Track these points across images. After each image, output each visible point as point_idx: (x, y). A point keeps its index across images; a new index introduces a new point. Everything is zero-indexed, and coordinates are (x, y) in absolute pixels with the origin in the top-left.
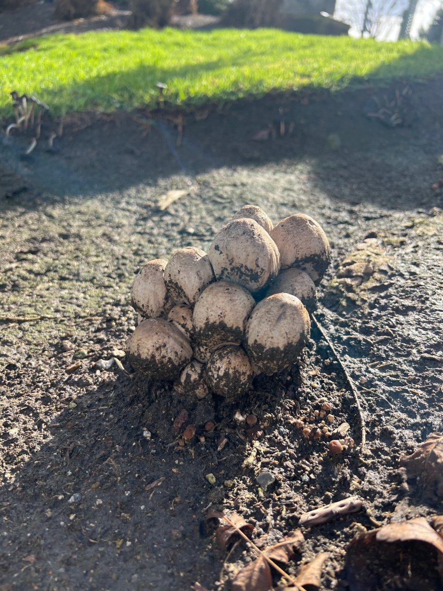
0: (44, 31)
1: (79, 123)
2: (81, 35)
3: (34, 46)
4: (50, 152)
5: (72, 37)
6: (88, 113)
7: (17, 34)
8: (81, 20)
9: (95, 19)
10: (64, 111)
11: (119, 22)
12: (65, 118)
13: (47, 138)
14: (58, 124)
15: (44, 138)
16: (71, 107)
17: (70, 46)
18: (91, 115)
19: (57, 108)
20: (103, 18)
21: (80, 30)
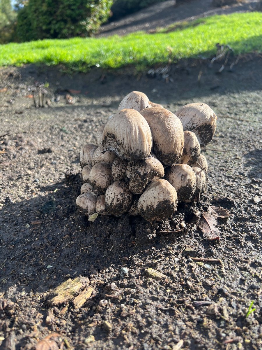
0: (205, 13)
1: (246, 58)
2: (229, 15)
3: (203, 22)
4: (230, 71)
5: (224, 16)
6: (252, 54)
7: (190, 16)
8: (227, 7)
9: (235, 5)
10: (240, 53)
11: (250, 7)
12: (240, 56)
13: (229, 65)
14: (236, 59)
15: (228, 65)
16: (244, 51)
17: (225, 21)
18: (253, 55)
19: (237, 51)
20: (240, 5)
21: (227, 12)
